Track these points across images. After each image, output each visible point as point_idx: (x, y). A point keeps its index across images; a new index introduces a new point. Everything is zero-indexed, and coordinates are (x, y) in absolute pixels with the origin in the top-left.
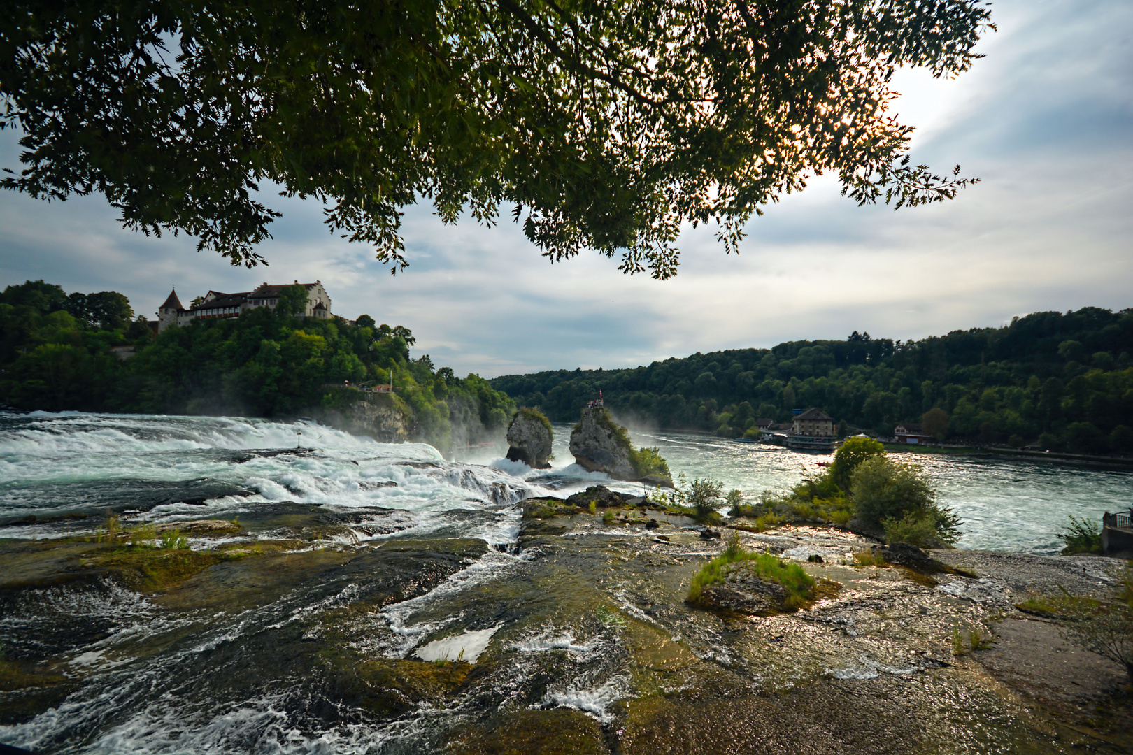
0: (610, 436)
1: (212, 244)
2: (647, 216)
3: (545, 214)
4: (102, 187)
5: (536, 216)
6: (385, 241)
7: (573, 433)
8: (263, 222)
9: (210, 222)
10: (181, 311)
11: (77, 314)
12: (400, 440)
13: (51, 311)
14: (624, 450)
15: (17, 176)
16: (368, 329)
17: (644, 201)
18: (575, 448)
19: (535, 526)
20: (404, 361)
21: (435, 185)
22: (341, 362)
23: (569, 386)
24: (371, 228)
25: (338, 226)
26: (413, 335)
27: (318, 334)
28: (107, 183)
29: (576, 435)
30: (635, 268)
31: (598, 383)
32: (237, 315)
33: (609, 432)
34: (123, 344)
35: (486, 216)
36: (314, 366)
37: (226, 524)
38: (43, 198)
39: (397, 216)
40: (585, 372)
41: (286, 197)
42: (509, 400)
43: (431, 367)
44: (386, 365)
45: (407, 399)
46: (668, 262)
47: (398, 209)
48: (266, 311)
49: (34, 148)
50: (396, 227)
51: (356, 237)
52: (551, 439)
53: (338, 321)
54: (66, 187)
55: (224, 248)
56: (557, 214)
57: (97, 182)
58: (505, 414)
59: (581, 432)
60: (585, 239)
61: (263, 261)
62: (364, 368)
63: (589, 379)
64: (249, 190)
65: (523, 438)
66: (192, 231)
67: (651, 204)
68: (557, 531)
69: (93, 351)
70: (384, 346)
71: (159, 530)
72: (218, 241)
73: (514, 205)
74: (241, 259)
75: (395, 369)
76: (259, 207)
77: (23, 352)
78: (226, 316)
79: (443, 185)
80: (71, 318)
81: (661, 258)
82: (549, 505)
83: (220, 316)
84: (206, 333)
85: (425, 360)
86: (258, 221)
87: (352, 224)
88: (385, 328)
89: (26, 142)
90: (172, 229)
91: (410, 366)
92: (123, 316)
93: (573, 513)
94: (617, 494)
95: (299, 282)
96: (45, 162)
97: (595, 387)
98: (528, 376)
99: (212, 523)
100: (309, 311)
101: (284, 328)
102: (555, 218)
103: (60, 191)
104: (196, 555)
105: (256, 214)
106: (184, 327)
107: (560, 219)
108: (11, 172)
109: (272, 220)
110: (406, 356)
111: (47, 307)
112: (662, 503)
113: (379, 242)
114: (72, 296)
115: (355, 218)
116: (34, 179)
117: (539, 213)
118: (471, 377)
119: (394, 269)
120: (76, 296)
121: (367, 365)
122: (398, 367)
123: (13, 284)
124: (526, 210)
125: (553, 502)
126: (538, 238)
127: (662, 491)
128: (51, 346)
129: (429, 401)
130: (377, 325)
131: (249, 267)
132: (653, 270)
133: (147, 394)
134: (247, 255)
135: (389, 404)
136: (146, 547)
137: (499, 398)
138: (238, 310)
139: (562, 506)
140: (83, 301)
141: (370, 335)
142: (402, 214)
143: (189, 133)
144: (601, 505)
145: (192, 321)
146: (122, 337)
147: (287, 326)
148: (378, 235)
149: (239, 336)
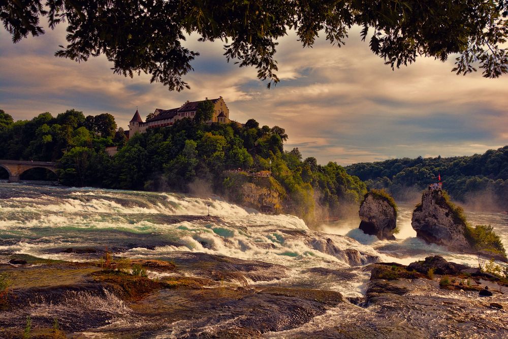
0: (447, 215)
1: (159, 78)
2: (477, 23)
3: (387, 31)
4: (105, 50)
5: (380, 34)
6: (264, 65)
7: (415, 211)
8: (188, 60)
9: (158, 64)
10: (141, 123)
11: (90, 128)
12: (276, 213)
13: (78, 127)
14: (460, 227)
15: (65, 49)
16: (254, 129)
17: (474, 11)
18: (417, 223)
19: (381, 286)
20: (280, 153)
21: (299, 20)
22: (235, 154)
23: (412, 171)
24: (254, 56)
25: (232, 56)
26: (286, 133)
27: (220, 135)
28: (107, 48)
29: (417, 213)
30: (467, 68)
31: (437, 169)
32: (171, 124)
33: (447, 211)
34: (112, 146)
35: (337, 38)
36: (218, 158)
37: (167, 264)
38: (76, 61)
39: (273, 45)
40: (425, 160)
41: (202, 42)
42: (361, 183)
43: (299, 157)
44: (267, 156)
45: (282, 182)
46: (499, 62)
47: (274, 41)
48: (188, 120)
49: (73, 32)
50: (272, 54)
51: (245, 63)
52: (395, 214)
53: (233, 124)
54: (87, 53)
55: (165, 79)
56: (397, 31)
57: (102, 48)
58: (357, 195)
59: (421, 211)
60: (422, 49)
61: (186, 86)
62: (251, 159)
63: (429, 165)
64: (181, 40)
65: (372, 214)
66: (148, 71)
67: (481, 12)
68: (400, 292)
69: (97, 151)
70: (265, 142)
71: (131, 264)
72: (162, 75)
73: (362, 27)
74: (174, 86)
75: (273, 159)
76: (186, 51)
77: (65, 152)
78: (165, 125)
79: (306, 19)
80: (87, 131)
81: (492, 59)
82: (393, 269)
83: (162, 125)
84: (154, 137)
85: (295, 152)
86: (186, 59)
87: (242, 54)
88: (265, 128)
89: (70, 29)
90: (138, 71)
91: (284, 157)
92: (112, 129)
93: (414, 277)
94: (454, 264)
95: (209, 99)
96: (78, 40)
97: (434, 172)
98: (377, 163)
99: (159, 262)
100: (214, 118)
101: (199, 132)
102: (396, 33)
103: (85, 55)
104: (151, 282)
105: (185, 56)
106: (142, 134)
107: (400, 33)
108: (63, 47)
109: (193, 58)
110: (281, 149)
111: (76, 126)
112: (495, 275)
113: (260, 65)
114: (87, 117)
115: (244, 50)
116: (72, 50)
117: (382, 31)
118: (330, 165)
119: (270, 84)
120: (89, 117)
121: (253, 156)
122: (275, 157)
123: (60, 113)
124: (372, 30)
125: (396, 267)
126: (382, 51)
127: (496, 264)
128: (78, 149)
129: (299, 184)
130: (260, 127)
131: (179, 91)
132: (484, 70)
133: (124, 177)
134: (178, 83)
135: (269, 186)
136: (125, 273)
137: (353, 182)
138: (173, 121)
139: (405, 271)
140: (93, 121)
141: (255, 133)
142: (277, 44)
143: (149, 11)
144: (438, 272)
145: (147, 130)
146: (111, 141)
147: (201, 130)
148: (259, 61)
149: (173, 138)
